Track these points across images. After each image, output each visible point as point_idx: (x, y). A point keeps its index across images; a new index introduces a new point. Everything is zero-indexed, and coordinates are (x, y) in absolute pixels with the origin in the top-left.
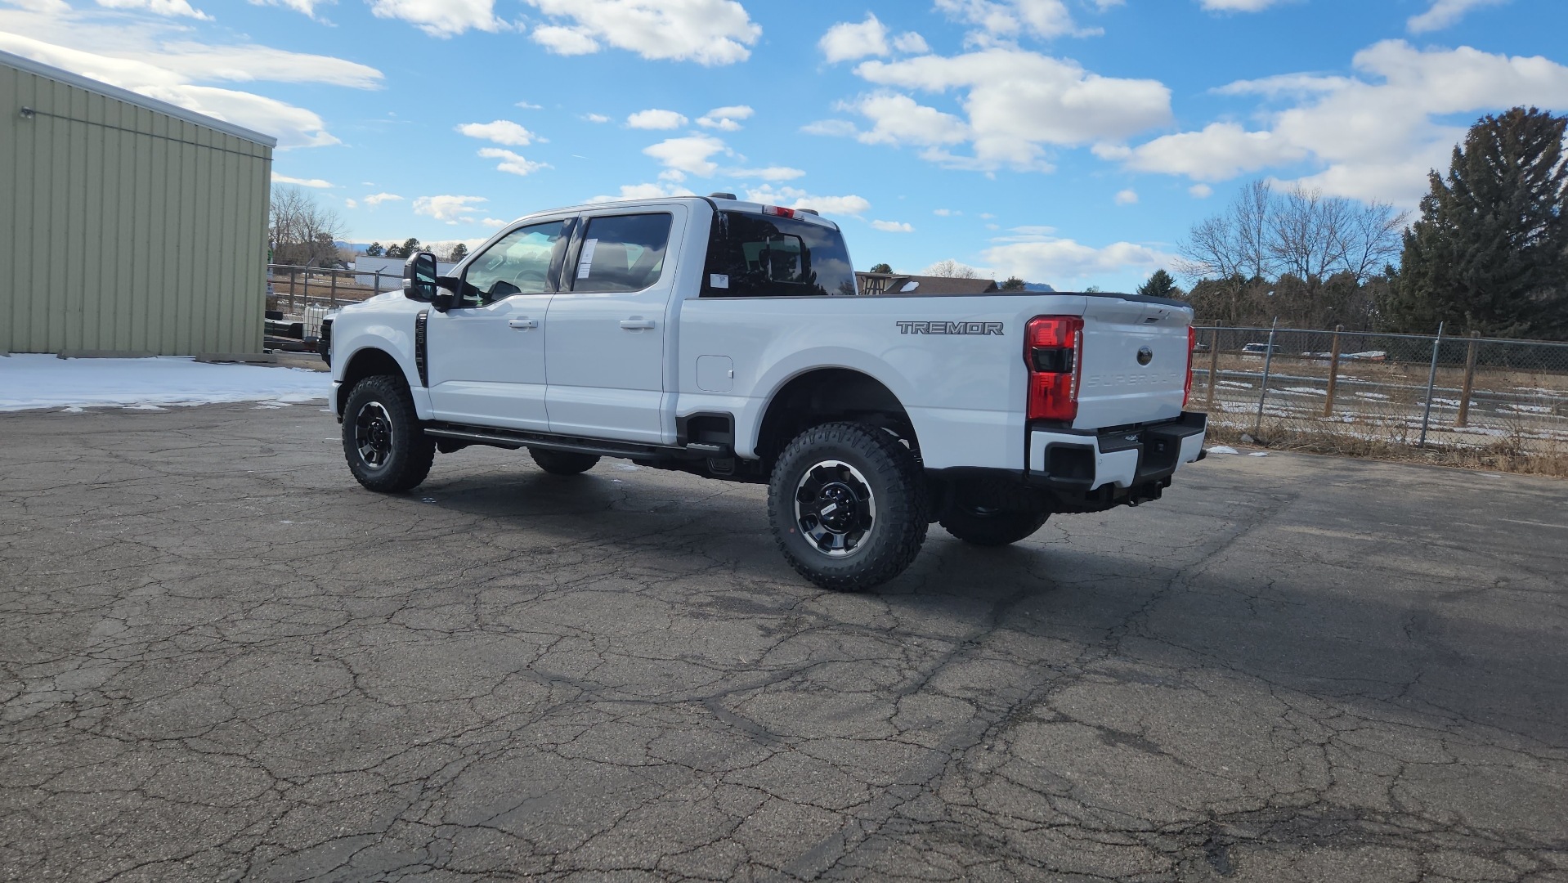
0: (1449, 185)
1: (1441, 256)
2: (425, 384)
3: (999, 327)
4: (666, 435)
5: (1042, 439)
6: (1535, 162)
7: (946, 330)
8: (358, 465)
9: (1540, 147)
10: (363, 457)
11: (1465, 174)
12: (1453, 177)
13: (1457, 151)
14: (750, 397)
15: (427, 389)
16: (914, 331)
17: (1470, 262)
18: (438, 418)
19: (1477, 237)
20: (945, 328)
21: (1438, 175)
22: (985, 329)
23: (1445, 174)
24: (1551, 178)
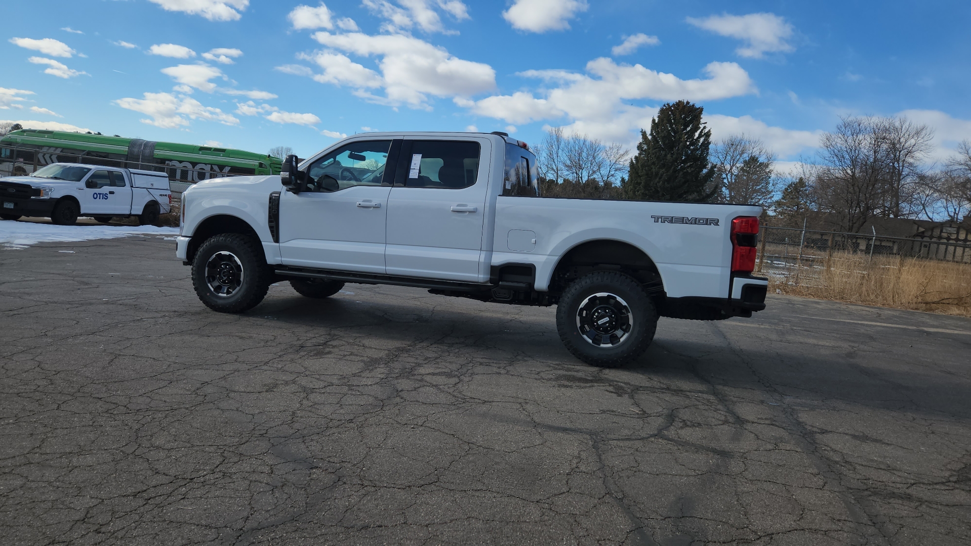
0: (650, 137)
1: (647, 174)
2: (277, 240)
3: (716, 221)
4: (481, 277)
5: (739, 282)
6: (689, 129)
7: (683, 221)
8: (208, 294)
9: (691, 122)
10: (212, 289)
11: (658, 133)
12: (652, 134)
13: (654, 121)
14: (549, 255)
15: (277, 244)
16: (663, 221)
17: (660, 178)
18: (284, 263)
19: (664, 166)
20: (682, 220)
21: (645, 132)
22: (707, 222)
23: (648, 132)
24: (695, 138)
